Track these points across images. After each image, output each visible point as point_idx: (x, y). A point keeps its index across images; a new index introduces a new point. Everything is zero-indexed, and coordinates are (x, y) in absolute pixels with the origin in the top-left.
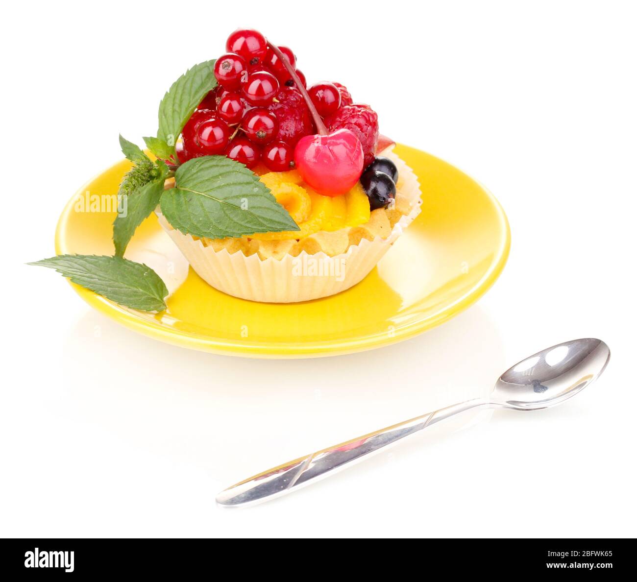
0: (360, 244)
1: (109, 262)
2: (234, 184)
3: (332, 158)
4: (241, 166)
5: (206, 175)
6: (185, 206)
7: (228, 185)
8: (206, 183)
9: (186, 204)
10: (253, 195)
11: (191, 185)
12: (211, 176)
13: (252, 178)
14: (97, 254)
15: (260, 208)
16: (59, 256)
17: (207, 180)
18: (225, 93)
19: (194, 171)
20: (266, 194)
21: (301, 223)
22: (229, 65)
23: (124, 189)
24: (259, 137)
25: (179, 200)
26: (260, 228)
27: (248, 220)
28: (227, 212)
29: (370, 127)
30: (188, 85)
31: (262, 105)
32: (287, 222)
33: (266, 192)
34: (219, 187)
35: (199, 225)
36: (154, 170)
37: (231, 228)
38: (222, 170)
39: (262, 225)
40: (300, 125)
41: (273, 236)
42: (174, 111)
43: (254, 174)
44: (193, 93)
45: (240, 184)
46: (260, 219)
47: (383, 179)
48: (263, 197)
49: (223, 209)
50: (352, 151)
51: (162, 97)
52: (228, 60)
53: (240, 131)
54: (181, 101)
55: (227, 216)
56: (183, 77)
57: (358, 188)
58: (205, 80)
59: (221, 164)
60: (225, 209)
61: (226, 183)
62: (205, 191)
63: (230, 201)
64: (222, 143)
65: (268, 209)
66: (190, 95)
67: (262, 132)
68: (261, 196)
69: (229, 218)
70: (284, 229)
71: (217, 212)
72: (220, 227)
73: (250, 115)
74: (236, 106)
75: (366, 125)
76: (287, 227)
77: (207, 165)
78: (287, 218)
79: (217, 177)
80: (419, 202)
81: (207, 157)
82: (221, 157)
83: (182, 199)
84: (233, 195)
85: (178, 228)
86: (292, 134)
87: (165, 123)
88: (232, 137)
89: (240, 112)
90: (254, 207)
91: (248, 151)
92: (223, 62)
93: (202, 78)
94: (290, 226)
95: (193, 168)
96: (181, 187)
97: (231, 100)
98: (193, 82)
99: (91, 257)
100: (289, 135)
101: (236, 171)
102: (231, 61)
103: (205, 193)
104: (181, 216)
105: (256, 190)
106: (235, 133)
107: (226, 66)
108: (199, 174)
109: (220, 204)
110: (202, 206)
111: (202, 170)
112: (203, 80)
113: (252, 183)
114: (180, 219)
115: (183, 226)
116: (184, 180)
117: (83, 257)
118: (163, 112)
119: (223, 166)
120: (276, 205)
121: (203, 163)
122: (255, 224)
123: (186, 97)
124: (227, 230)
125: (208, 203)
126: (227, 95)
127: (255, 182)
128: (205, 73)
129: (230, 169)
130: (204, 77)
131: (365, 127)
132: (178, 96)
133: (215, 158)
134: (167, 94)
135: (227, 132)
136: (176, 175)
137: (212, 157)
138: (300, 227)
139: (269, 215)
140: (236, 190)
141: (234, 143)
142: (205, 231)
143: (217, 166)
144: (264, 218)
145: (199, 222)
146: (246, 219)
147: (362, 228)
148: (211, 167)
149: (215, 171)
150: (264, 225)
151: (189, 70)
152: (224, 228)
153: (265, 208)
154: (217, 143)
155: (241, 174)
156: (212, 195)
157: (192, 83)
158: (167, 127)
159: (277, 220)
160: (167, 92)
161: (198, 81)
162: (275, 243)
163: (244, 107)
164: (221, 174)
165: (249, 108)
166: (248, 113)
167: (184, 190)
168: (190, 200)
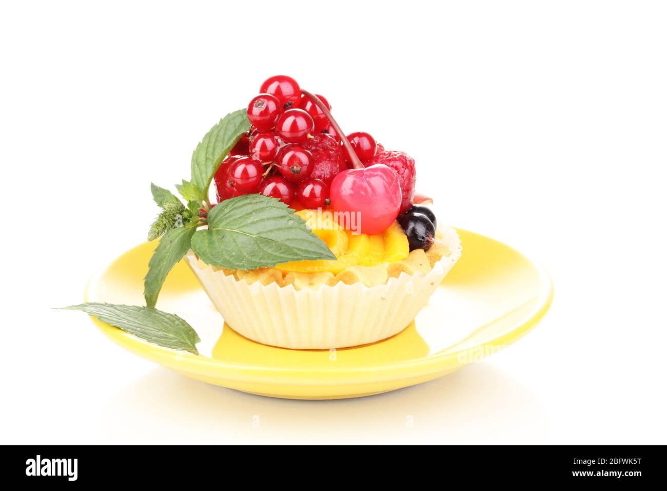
0: (400, 277)
1: (139, 311)
2: (269, 219)
3: (369, 189)
4: (275, 201)
5: (239, 213)
6: (217, 244)
7: (262, 220)
8: (239, 219)
9: (218, 242)
10: (288, 228)
11: (224, 223)
12: (245, 213)
13: (286, 211)
14: (127, 304)
15: (295, 239)
16: (88, 303)
17: (240, 217)
19: (227, 210)
20: (302, 226)
22: (262, 103)
23: (154, 229)
24: (294, 171)
25: (211, 239)
26: (296, 257)
27: (282, 251)
28: (261, 245)
29: (407, 169)
30: (221, 133)
31: (298, 142)
32: (323, 252)
33: (301, 223)
34: (252, 223)
35: (231, 260)
36: (186, 211)
37: (264, 259)
38: (256, 207)
39: (296, 254)
40: (336, 166)
42: (207, 159)
43: (288, 207)
44: (226, 139)
45: (275, 218)
46: (295, 250)
47: (422, 220)
48: (298, 229)
49: (257, 244)
50: (390, 184)
51: (195, 147)
52: (262, 99)
53: (274, 167)
54: (214, 149)
55: (260, 248)
56: (216, 127)
57: (396, 227)
58: (238, 127)
59: (255, 201)
60: (258, 242)
61: (260, 219)
62: (239, 228)
63: (265, 236)
64: (256, 181)
65: (304, 240)
66: (223, 143)
67: (297, 167)
68: (296, 228)
69: (263, 250)
70: (320, 258)
71: (250, 247)
72: (253, 259)
73: (284, 152)
74: (269, 144)
75: (403, 167)
76: (323, 256)
77: (240, 204)
78: (322, 248)
79: (251, 213)
80: (459, 248)
81: (240, 197)
82: (254, 195)
83: (214, 238)
84: (266, 230)
85: (211, 263)
86: (327, 174)
87: (198, 172)
88: (265, 174)
89: (274, 150)
90: (289, 240)
91: (283, 188)
92: (256, 101)
93: (235, 125)
94: (327, 255)
95: (226, 208)
96: (214, 228)
97: (265, 137)
98: (226, 129)
99: (121, 306)
100: (325, 175)
101: (270, 206)
102: (265, 100)
103: (238, 229)
104: (213, 253)
105: (291, 223)
106: (268, 171)
107: (259, 106)
108: (232, 212)
109: (254, 239)
110: (235, 242)
111: (236, 208)
112: (237, 128)
113: (286, 217)
114: (212, 255)
115: (215, 261)
116: (216, 220)
117: (112, 306)
118: (195, 161)
119: (257, 203)
120: (311, 236)
121: (236, 203)
122: (290, 254)
123: (219, 144)
124: (262, 261)
125: (241, 239)
127: (290, 215)
128: (238, 120)
129: (264, 205)
130: (237, 125)
131: (402, 170)
132: (212, 145)
133: (248, 196)
134: (199, 144)
135: (261, 169)
136: (208, 216)
137: (245, 196)
138: (337, 257)
139: (304, 247)
140: (270, 225)
141: (268, 181)
142: (237, 264)
143: (251, 203)
144: (299, 249)
145: (232, 256)
146: (281, 249)
147: (401, 265)
148: (245, 205)
149: (249, 208)
150: (299, 255)
151: (223, 119)
152: (258, 261)
153: (300, 240)
154: (251, 180)
155: (274, 209)
156: (246, 231)
157: (225, 131)
158: (200, 175)
159: (312, 250)
160: (200, 143)
161: (232, 129)
162: (311, 275)
163: (277, 144)
164: (255, 211)
165: (283, 145)
166: (282, 149)
167: (216, 230)
168: (223, 237)
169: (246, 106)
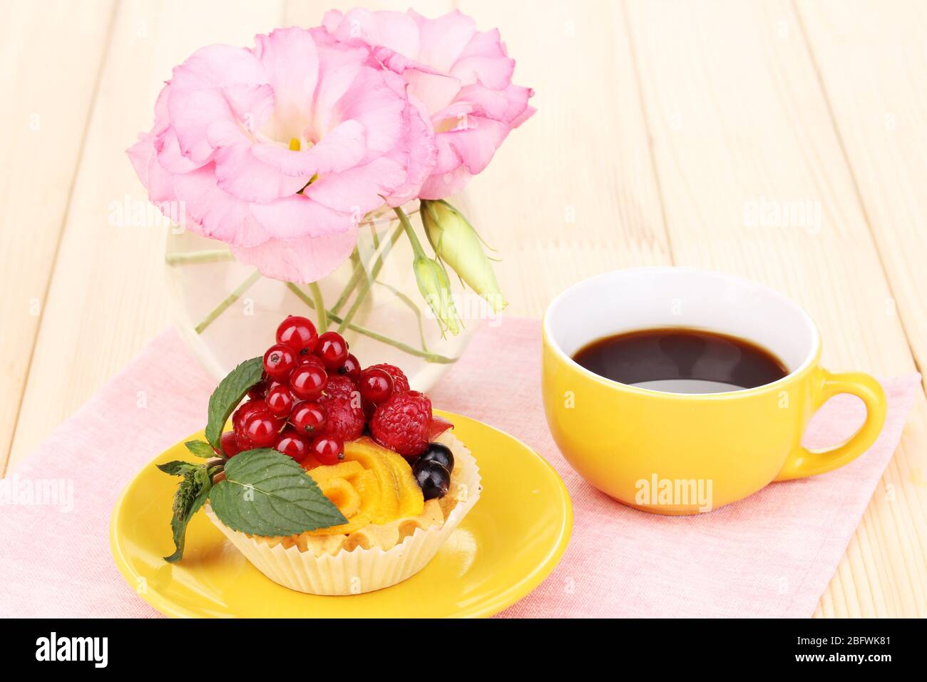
0: (415, 534)
2: (281, 476)
4: (287, 458)
5: (254, 467)
6: (233, 500)
7: (275, 477)
9: (234, 498)
10: (300, 487)
11: (240, 477)
12: (259, 469)
13: (298, 470)
15: (307, 500)
17: (255, 473)
18: (275, 384)
19: (243, 463)
20: (312, 487)
21: (350, 518)
22: (277, 358)
24: (308, 430)
25: (228, 493)
27: (297, 515)
28: (274, 505)
30: (237, 381)
31: (309, 398)
32: (335, 515)
33: (312, 484)
34: (267, 480)
35: (249, 518)
38: (269, 462)
39: (310, 520)
41: (322, 532)
42: (221, 406)
43: (300, 466)
44: (239, 389)
45: (287, 476)
47: (437, 468)
48: (309, 490)
49: (270, 502)
52: (277, 352)
53: (288, 425)
55: (274, 509)
56: (233, 373)
58: (252, 375)
59: (269, 456)
61: (273, 475)
63: (279, 494)
64: (272, 436)
65: (314, 501)
66: (237, 391)
67: (311, 425)
68: (308, 488)
69: (277, 512)
71: (264, 506)
73: (299, 408)
74: (285, 399)
76: (336, 521)
77: (256, 457)
78: (334, 511)
79: (264, 469)
80: (480, 489)
81: (256, 450)
82: (269, 450)
83: (232, 492)
84: (279, 488)
85: (229, 524)
88: (280, 431)
89: (290, 404)
90: (301, 500)
91: (299, 444)
92: (272, 354)
93: (249, 374)
94: (338, 518)
95: (242, 461)
96: (231, 480)
97: (281, 392)
98: (241, 378)
101: (281, 463)
102: (280, 353)
104: (230, 511)
105: (302, 482)
106: (283, 427)
107: (275, 359)
108: (247, 466)
109: (268, 497)
111: (251, 462)
113: (297, 475)
114: (230, 515)
115: (233, 520)
116: (233, 473)
118: (212, 407)
119: (270, 458)
120: (322, 497)
121: (252, 456)
122: (304, 520)
123: (233, 392)
126: (276, 387)
127: (301, 474)
128: (254, 368)
129: (276, 461)
130: (252, 373)
131: (418, 416)
133: (263, 451)
135: (276, 425)
137: (260, 450)
138: (349, 520)
139: (315, 508)
140: (283, 482)
141: (283, 436)
142: (254, 526)
143: (265, 458)
144: (311, 512)
145: (248, 515)
146: (295, 513)
148: (259, 459)
149: (263, 463)
151: (239, 366)
153: (311, 500)
154: (267, 435)
155: (287, 466)
156: (259, 489)
161: (246, 377)
162: (324, 537)
163: (292, 400)
164: (268, 467)
165: (298, 401)
166: (297, 406)
167: (233, 483)
168: (239, 493)
169: (263, 355)
